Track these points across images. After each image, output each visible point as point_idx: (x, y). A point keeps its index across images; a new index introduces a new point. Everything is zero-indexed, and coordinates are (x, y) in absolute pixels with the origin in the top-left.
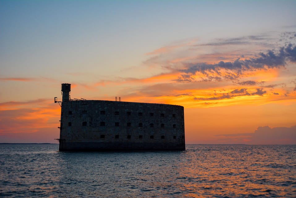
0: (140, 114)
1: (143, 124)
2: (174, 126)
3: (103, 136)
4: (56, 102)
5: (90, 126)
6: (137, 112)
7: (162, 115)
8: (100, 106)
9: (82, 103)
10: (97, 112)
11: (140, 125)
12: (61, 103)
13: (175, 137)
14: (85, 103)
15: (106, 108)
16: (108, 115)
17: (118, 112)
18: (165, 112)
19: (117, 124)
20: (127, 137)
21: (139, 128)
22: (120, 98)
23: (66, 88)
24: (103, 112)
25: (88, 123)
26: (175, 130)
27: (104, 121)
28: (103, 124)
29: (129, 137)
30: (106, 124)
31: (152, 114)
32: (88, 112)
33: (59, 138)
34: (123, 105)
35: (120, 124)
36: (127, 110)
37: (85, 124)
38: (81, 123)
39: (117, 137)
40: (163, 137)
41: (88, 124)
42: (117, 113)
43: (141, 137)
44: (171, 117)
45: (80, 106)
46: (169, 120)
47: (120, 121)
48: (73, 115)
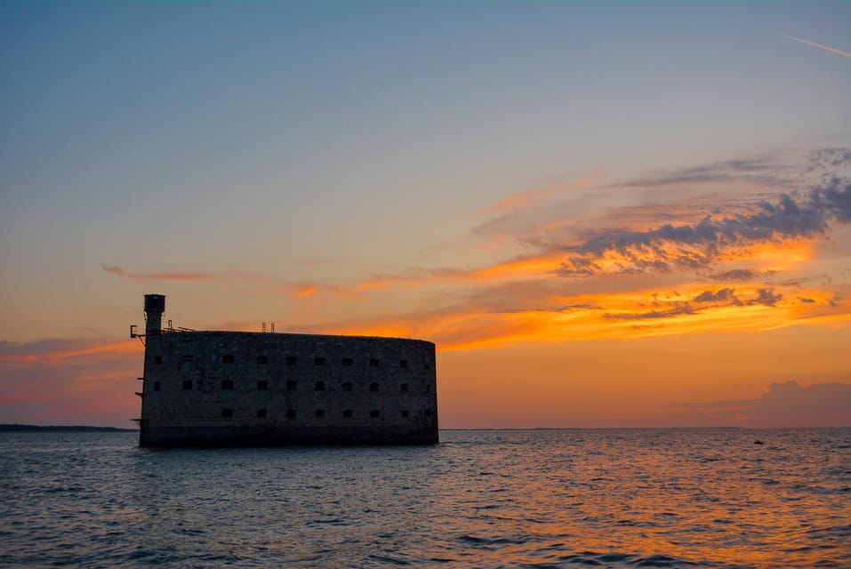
0: (320, 361)
1: (327, 384)
2: (404, 387)
3: (227, 413)
4: (133, 336)
5: (199, 390)
6: (312, 356)
7: (374, 362)
8: (221, 345)
9: (183, 339)
10: (214, 357)
11: (320, 386)
12: (144, 339)
13: (405, 414)
14: (188, 339)
15: (235, 349)
16: (240, 366)
17: (266, 358)
18: (380, 356)
19: (262, 385)
20: (285, 413)
21: (316, 393)
22: (273, 325)
23: (155, 305)
24: (228, 359)
25: (194, 383)
26: (406, 396)
27: (231, 378)
28: (228, 385)
29: (291, 414)
30: (235, 386)
31: (348, 362)
32: (194, 359)
33: (140, 418)
34: (278, 342)
35: (269, 385)
36: (288, 352)
37: (187, 385)
38: (181, 384)
39: (262, 413)
40: (375, 414)
41: (195, 385)
42: (262, 360)
43: (320, 413)
44: (397, 367)
45: (179, 345)
46: (391, 375)
47: (269, 377)
48: (163, 366)
